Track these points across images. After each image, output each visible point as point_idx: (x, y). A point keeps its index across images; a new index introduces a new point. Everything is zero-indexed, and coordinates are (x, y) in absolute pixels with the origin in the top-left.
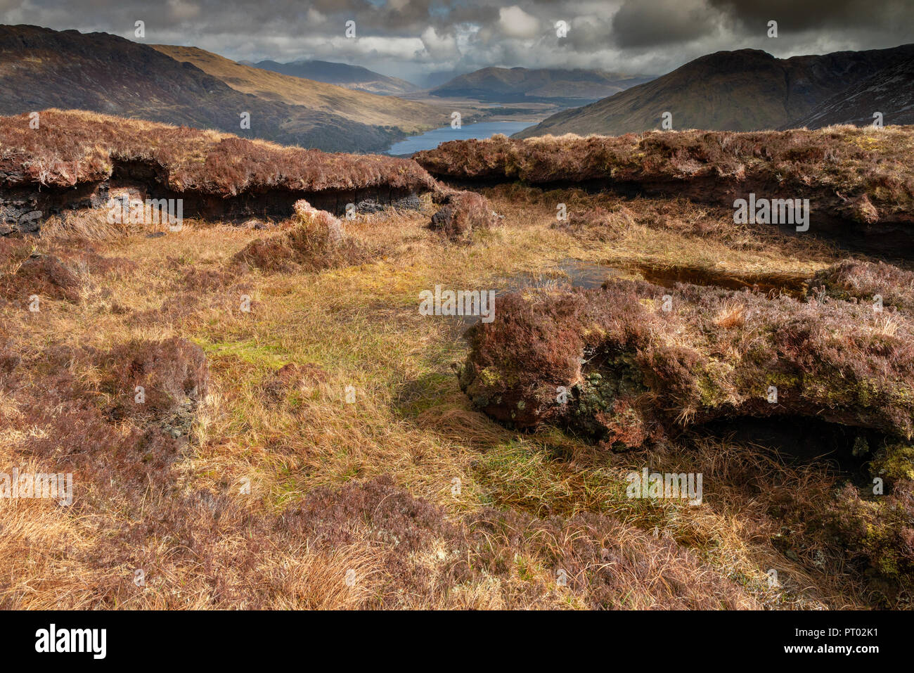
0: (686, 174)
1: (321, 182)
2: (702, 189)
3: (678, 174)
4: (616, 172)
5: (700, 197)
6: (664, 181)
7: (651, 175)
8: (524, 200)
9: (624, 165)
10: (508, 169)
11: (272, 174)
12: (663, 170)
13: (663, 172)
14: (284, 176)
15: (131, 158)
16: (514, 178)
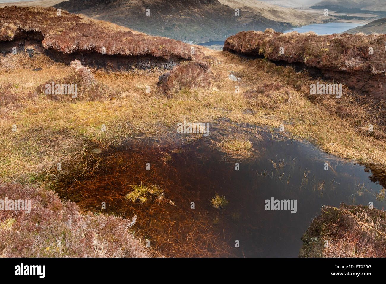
0: (349, 67)
1: (112, 50)
2: (359, 80)
3: (344, 66)
4: (308, 60)
5: (356, 86)
6: (335, 70)
7: (326, 65)
8: (263, 70)
9: (313, 56)
10: (261, 50)
11: (88, 44)
12: (335, 62)
13: (334, 64)
14: (94, 45)
15: (29, 30)
16: (262, 56)
